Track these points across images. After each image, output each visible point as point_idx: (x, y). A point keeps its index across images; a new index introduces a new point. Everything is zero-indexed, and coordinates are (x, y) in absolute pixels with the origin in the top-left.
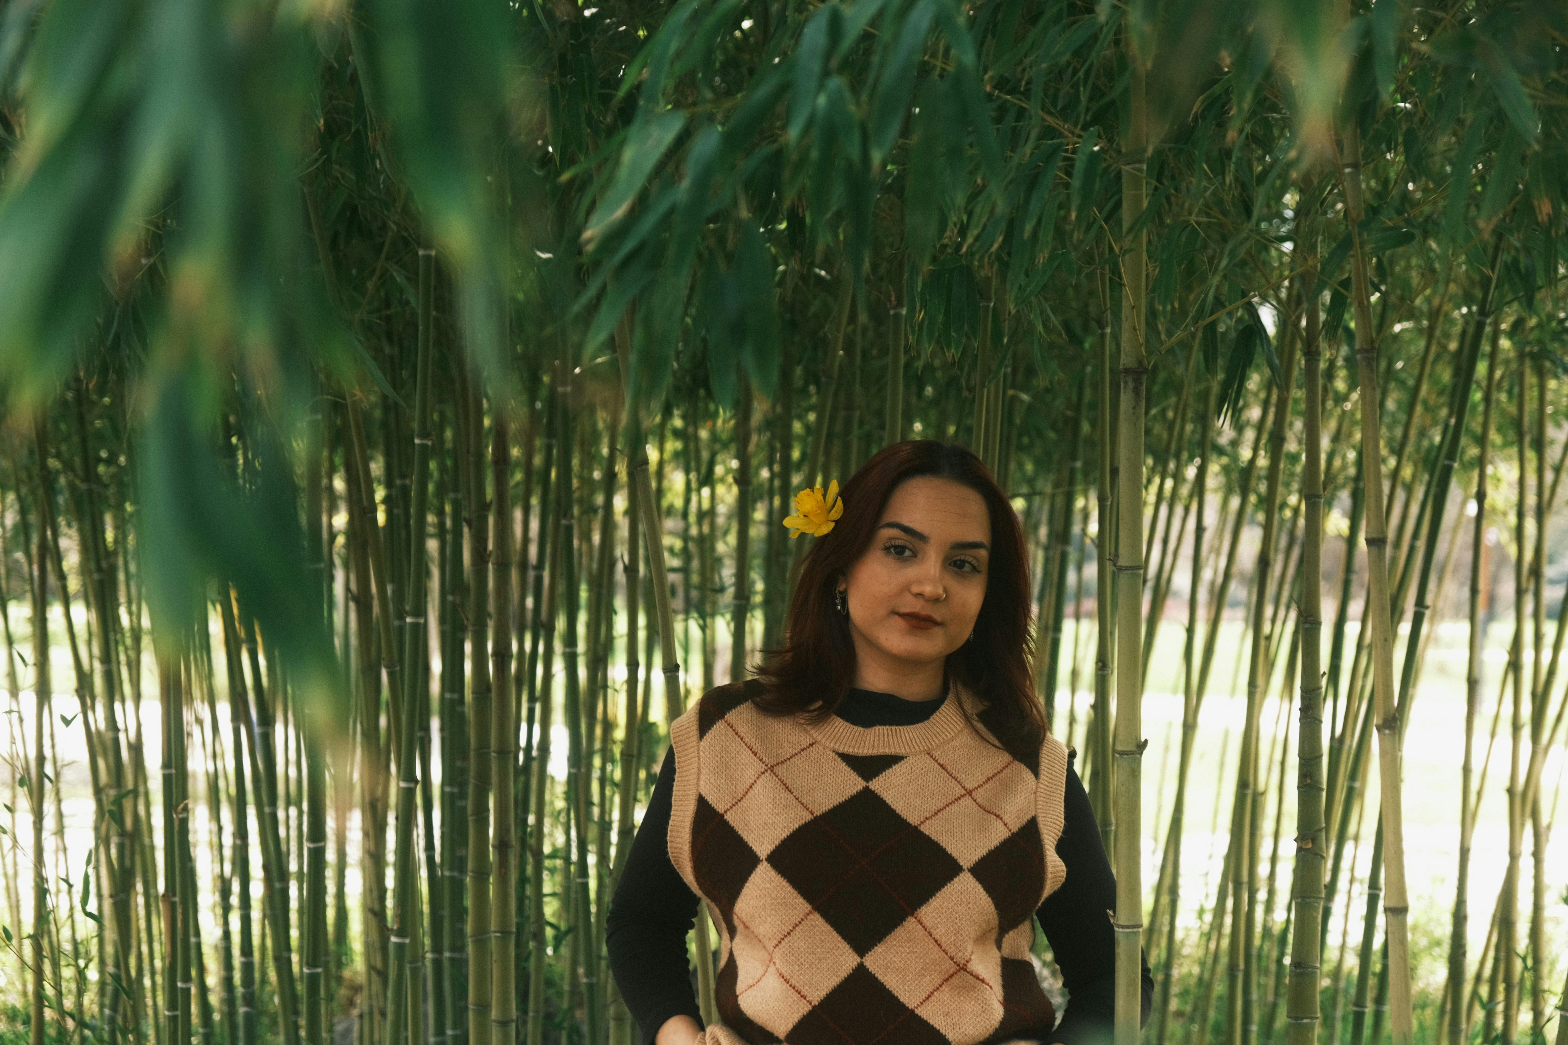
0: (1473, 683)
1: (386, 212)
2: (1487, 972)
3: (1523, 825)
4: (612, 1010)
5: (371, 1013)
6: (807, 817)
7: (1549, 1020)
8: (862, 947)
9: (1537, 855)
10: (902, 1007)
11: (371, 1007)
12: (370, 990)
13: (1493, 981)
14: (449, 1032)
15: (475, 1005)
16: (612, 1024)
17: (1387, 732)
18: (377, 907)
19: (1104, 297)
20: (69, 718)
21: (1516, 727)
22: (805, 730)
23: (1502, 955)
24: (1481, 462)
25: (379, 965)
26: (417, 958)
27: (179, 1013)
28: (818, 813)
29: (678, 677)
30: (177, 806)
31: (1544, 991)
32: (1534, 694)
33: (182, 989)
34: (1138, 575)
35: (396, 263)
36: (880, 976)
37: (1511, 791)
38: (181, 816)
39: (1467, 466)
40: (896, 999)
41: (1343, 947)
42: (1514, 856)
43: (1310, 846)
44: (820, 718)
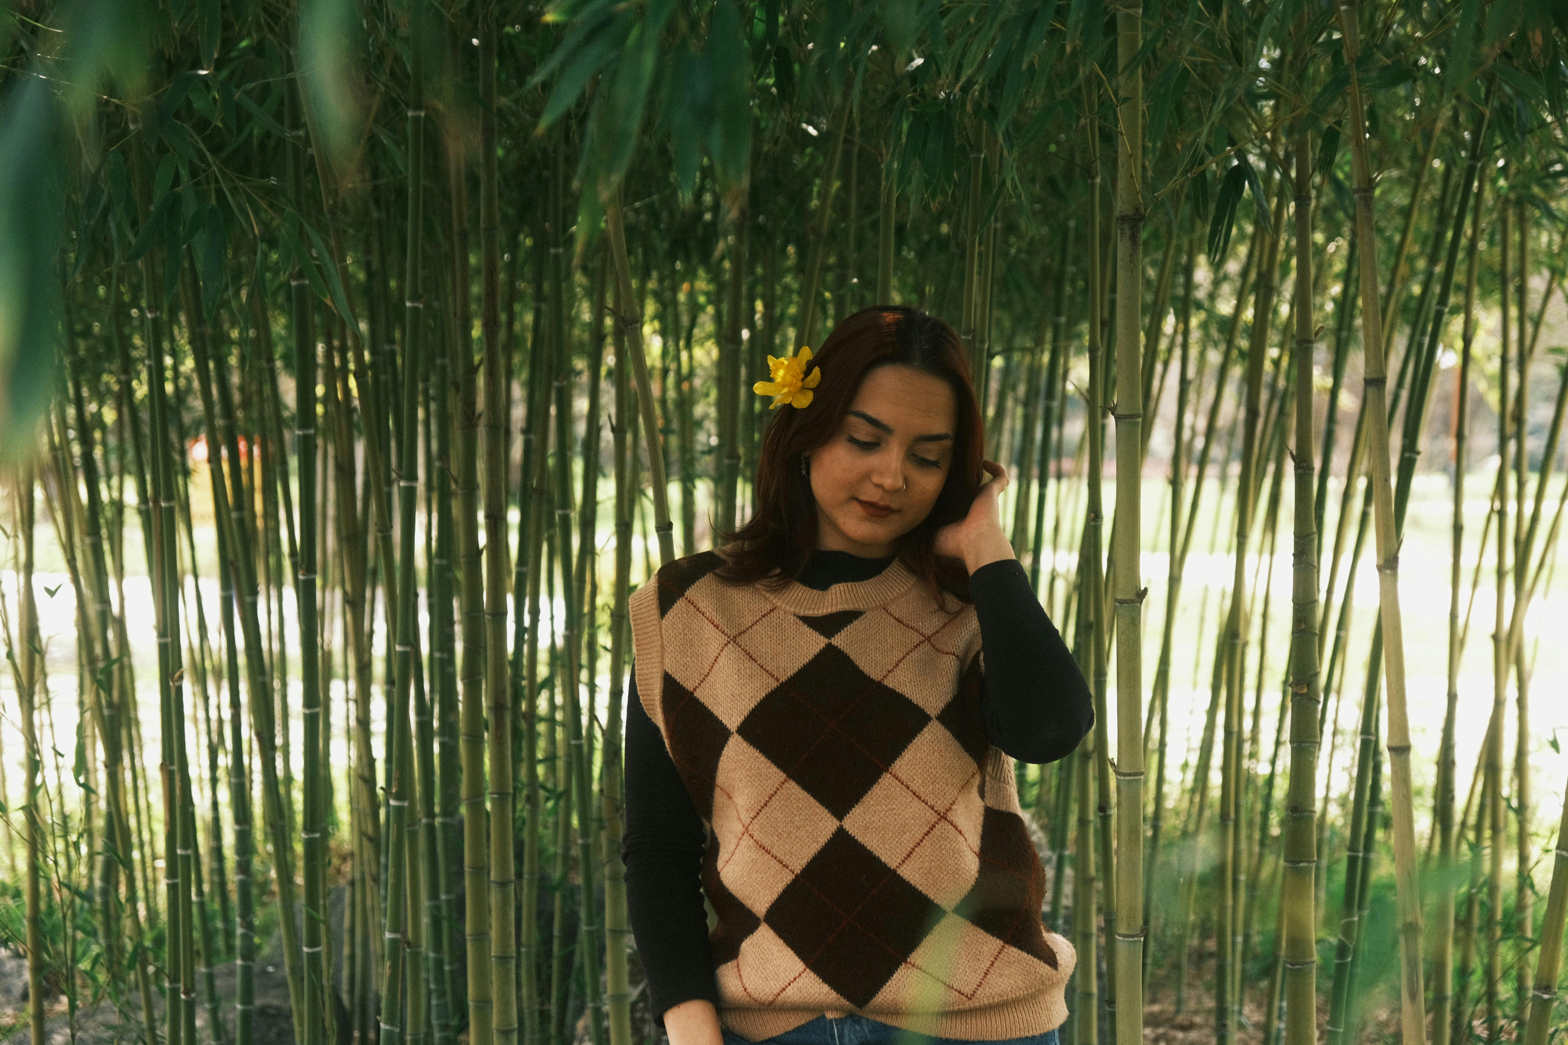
0: (1458, 529)
1: (374, 73)
2: (1472, 820)
3: (1507, 671)
4: (607, 870)
5: (363, 881)
6: (774, 685)
7: (1537, 863)
8: (839, 810)
9: (1521, 703)
10: (883, 867)
11: (363, 874)
12: (361, 857)
13: (1478, 828)
14: (443, 897)
15: (472, 868)
16: (607, 884)
17: (1388, 572)
18: (366, 774)
19: (1094, 148)
20: (53, 589)
21: (1501, 573)
22: (764, 596)
23: (1488, 801)
24: (1467, 309)
25: (370, 830)
26: (413, 822)
27: (179, 881)
28: (783, 679)
29: (671, 535)
30: (174, 674)
31: (1531, 835)
32: (1517, 541)
33: (182, 856)
34: (1136, 424)
35: (385, 126)
36: (860, 839)
37: (1496, 637)
38: (177, 684)
39: (1455, 311)
40: (877, 860)
41: (1326, 799)
42: (1499, 703)
43: (1305, 690)
44: (781, 584)
